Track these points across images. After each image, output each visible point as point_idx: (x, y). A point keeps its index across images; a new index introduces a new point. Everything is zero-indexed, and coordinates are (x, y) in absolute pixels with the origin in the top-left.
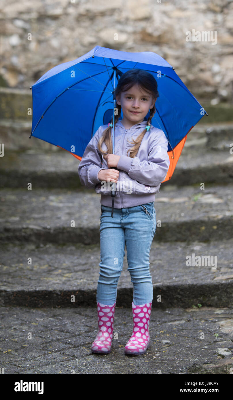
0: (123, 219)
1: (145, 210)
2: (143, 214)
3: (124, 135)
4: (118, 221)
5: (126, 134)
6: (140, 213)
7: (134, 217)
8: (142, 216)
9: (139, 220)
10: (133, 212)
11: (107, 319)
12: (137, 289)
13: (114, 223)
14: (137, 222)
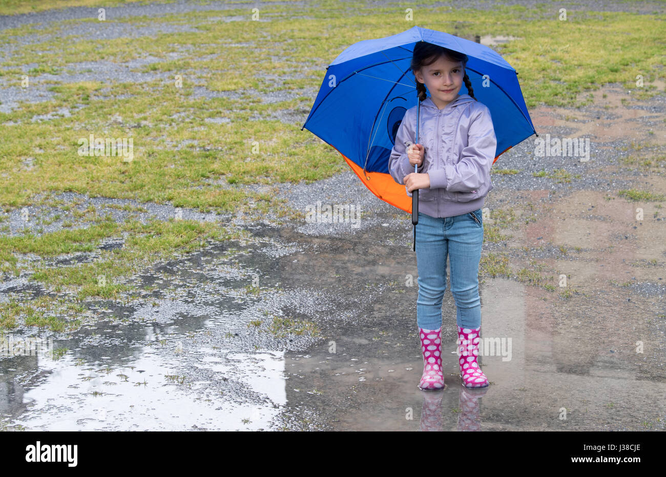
0: (446, 229)
1: (473, 218)
2: (471, 223)
3: (438, 117)
4: (441, 232)
5: (440, 116)
6: (467, 222)
7: (461, 228)
8: (471, 225)
9: (467, 230)
10: (459, 221)
11: (435, 348)
12: (465, 315)
13: (435, 235)
14: (466, 234)
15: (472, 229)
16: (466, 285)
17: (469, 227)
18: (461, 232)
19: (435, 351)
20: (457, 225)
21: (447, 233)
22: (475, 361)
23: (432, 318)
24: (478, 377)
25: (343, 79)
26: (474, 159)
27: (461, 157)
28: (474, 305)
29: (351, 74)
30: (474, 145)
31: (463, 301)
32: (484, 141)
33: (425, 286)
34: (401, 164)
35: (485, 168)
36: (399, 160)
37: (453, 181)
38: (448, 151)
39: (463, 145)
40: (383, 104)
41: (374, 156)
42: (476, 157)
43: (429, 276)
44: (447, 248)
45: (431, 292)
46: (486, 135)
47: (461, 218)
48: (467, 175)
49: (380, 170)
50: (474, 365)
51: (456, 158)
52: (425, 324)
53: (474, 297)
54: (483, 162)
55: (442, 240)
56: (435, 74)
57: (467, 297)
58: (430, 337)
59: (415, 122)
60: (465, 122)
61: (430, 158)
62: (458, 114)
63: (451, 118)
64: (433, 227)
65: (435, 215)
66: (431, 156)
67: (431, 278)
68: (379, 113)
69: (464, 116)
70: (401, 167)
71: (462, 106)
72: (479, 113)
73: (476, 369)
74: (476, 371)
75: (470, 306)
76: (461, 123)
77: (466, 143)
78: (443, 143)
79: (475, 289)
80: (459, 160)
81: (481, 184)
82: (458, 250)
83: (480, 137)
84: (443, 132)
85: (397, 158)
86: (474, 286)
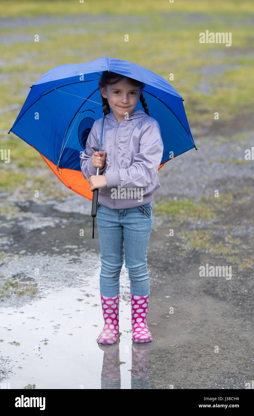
0: (121, 218)
1: (143, 210)
2: (141, 215)
3: (116, 128)
4: (117, 220)
5: (118, 127)
6: (138, 213)
7: (132, 218)
8: (140, 216)
9: (137, 220)
10: (131, 212)
11: (112, 311)
12: (135, 287)
13: (112, 222)
14: (136, 223)
15: (141, 220)
16: (136, 264)
17: (139, 218)
18: (132, 221)
19: (112, 314)
20: (130, 215)
21: (121, 221)
22: (143, 322)
23: (111, 288)
24: (143, 335)
25: (44, 94)
26: (142, 164)
27: (133, 161)
28: (142, 279)
29: (51, 90)
30: (143, 152)
31: (133, 276)
32: (151, 149)
33: (105, 262)
34: (88, 165)
35: (151, 171)
36: (87, 160)
37: (125, 182)
38: (123, 156)
39: (135, 152)
40: (76, 115)
41: (66, 155)
42: (144, 162)
43: (107, 255)
44: (123, 233)
45: (110, 267)
46: (152, 145)
47: (132, 210)
48: (136, 177)
49: (70, 167)
50: (142, 325)
51: (129, 162)
52: (105, 292)
53: (143, 272)
54: (150, 166)
55: (118, 226)
56: (116, 92)
57: (136, 273)
58: (107, 302)
59: (100, 132)
60: (137, 133)
61: (108, 161)
62: (132, 127)
63: (127, 130)
64: (111, 216)
65: (112, 207)
66: (109, 159)
67: (109, 256)
68: (72, 121)
69: (136, 128)
70: (88, 168)
71: (136, 120)
72: (148, 126)
73: (143, 328)
74: (142, 330)
75: (139, 280)
76: (134, 134)
77: (138, 150)
78: (119, 150)
79: (143, 267)
80: (131, 164)
81: (149, 184)
82: (129, 236)
83: (149, 145)
84: (120, 141)
85: (86, 160)
86: (143, 264)
